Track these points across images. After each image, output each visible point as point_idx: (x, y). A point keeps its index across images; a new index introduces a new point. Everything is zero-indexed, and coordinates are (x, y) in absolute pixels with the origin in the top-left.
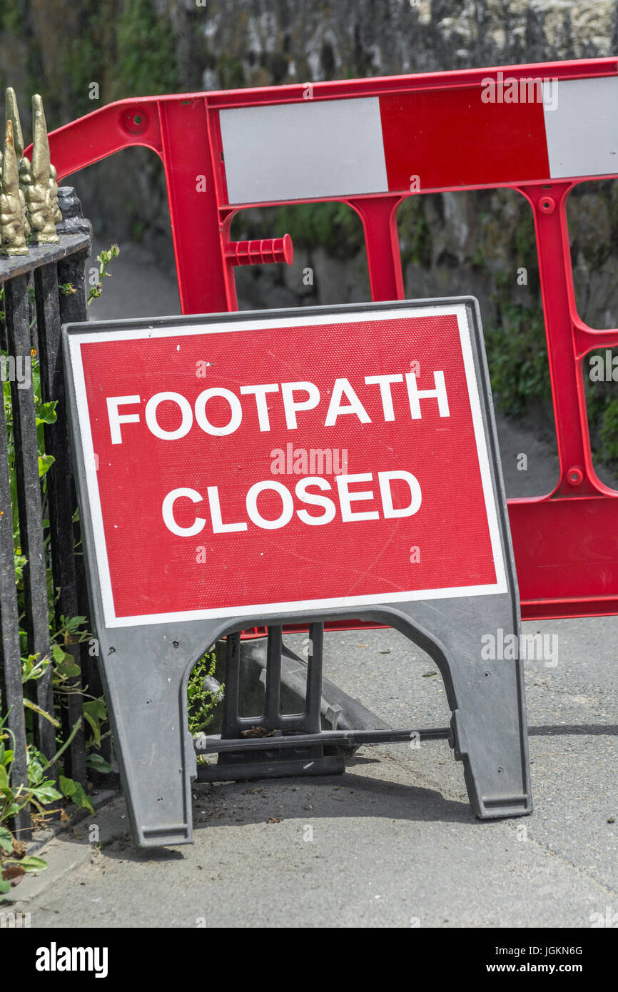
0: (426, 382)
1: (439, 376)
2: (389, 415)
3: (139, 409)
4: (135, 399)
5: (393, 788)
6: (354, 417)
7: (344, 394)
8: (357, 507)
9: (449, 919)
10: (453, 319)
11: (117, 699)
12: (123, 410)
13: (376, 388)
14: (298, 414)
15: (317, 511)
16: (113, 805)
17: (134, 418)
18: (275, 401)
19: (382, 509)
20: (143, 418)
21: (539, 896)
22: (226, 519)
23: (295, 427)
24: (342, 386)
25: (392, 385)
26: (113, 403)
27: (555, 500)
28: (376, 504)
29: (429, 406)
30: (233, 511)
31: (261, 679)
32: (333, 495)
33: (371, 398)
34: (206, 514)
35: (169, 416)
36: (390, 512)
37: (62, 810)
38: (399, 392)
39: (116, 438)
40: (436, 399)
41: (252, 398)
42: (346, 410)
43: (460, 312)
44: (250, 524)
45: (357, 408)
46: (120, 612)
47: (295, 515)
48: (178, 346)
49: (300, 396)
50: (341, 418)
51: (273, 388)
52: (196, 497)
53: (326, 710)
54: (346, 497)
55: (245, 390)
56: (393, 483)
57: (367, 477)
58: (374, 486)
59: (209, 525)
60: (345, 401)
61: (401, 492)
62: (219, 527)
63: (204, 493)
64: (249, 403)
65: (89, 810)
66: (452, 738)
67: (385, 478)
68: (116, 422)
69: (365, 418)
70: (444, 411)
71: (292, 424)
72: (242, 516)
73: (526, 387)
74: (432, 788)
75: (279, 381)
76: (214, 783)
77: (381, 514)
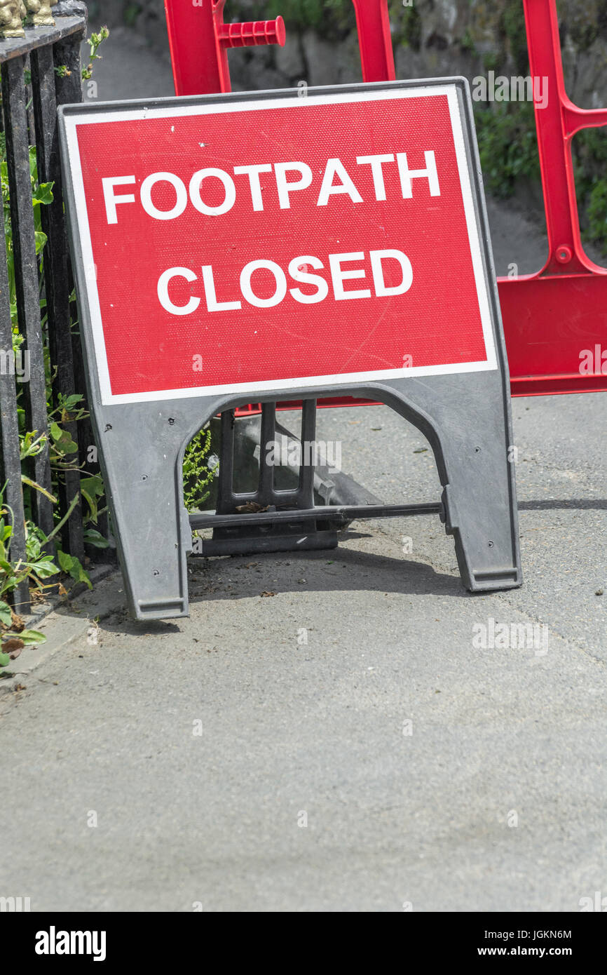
0: (416, 162)
1: (430, 156)
2: (381, 195)
3: (135, 189)
4: (130, 180)
5: (384, 561)
6: (345, 197)
7: (336, 174)
8: (349, 285)
9: (441, 690)
10: (443, 100)
11: (114, 475)
12: (119, 190)
13: (368, 168)
14: (291, 194)
15: (310, 289)
16: (110, 580)
17: (130, 198)
18: (268, 181)
19: (374, 287)
20: (138, 198)
21: (529, 666)
22: (221, 298)
23: (288, 207)
24: (334, 166)
25: (384, 165)
26: (108, 183)
27: (544, 278)
28: (368, 283)
29: (420, 185)
30: (228, 289)
31: (254, 455)
32: (326, 273)
33: (362, 177)
34: (201, 293)
35: (164, 196)
36: (382, 291)
37: (60, 584)
38: (391, 172)
39: (112, 218)
40: (426, 179)
41: (245, 177)
42: (338, 190)
43: (451, 92)
44: (244, 302)
45: (349, 188)
46: (116, 390)
47: (288, 294)
48: (173, 127)
49: (293, 176)
50: (333, 198)
51: (266, 168)
52: (190, 276)
53: (319, 485)
54: (338, 276)
55: (239, 170)
56: (384, 261)
57: (359, 256)
58: (365, 265)
59: (203, 304)
60: (337, 181)
61: (393, 271)
62: (213, 306)
63: (199, 272)
64: (242, 183)
65: (87, 584)
66: (443, 512)
67: (376, 256)
68: (111, 202)
69: (357, 198)
70: (435, 191)
71: (285, 203)
72: (236, 294)
73: (515, 165)
74: (423, 561)
75: (272, 162)
76: (210, 558)
77: (373, 292)
